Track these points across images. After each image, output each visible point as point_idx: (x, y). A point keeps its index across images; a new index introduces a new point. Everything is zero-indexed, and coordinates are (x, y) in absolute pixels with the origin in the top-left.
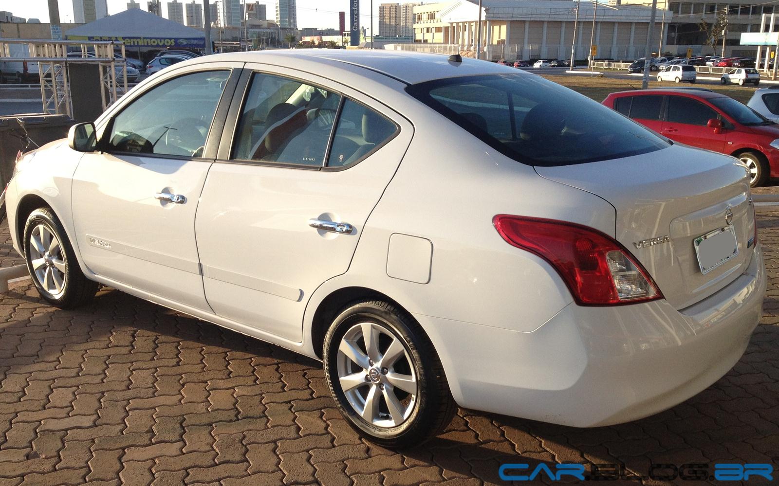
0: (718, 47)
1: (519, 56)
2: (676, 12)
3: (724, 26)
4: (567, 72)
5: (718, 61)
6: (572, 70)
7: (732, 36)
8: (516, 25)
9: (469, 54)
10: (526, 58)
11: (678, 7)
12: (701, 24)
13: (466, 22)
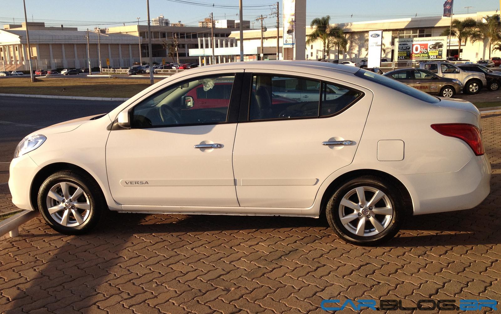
0: (175, 57)
1: (49, 67)
2: (144, 37)
3: (176, 45)
4: (88, 76)
5: (178, 66)
6: (91, 74)
7: (182, 51)
8: (42, 47)
9: (12, 66)
10: (54, 68)
11: (145, 34)
12: (164, 44)
13: (6, 46)
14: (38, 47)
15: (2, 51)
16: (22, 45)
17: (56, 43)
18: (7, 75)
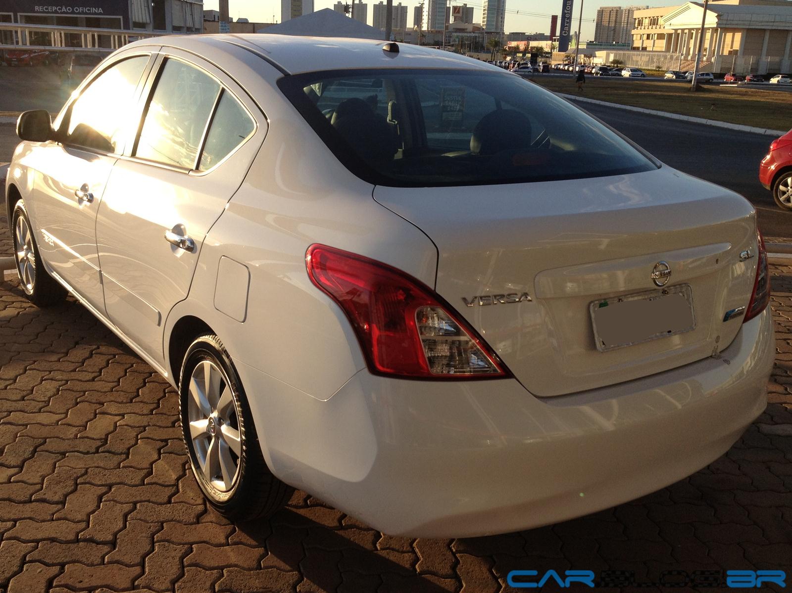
1: (754, 70)
8: (753, 34)
10: (762, 71)
13: (693, 29)
14: (745, 34)
15: (692, 39)
16: (719, 29)
17: (779, 28)
18: (676, 78)
